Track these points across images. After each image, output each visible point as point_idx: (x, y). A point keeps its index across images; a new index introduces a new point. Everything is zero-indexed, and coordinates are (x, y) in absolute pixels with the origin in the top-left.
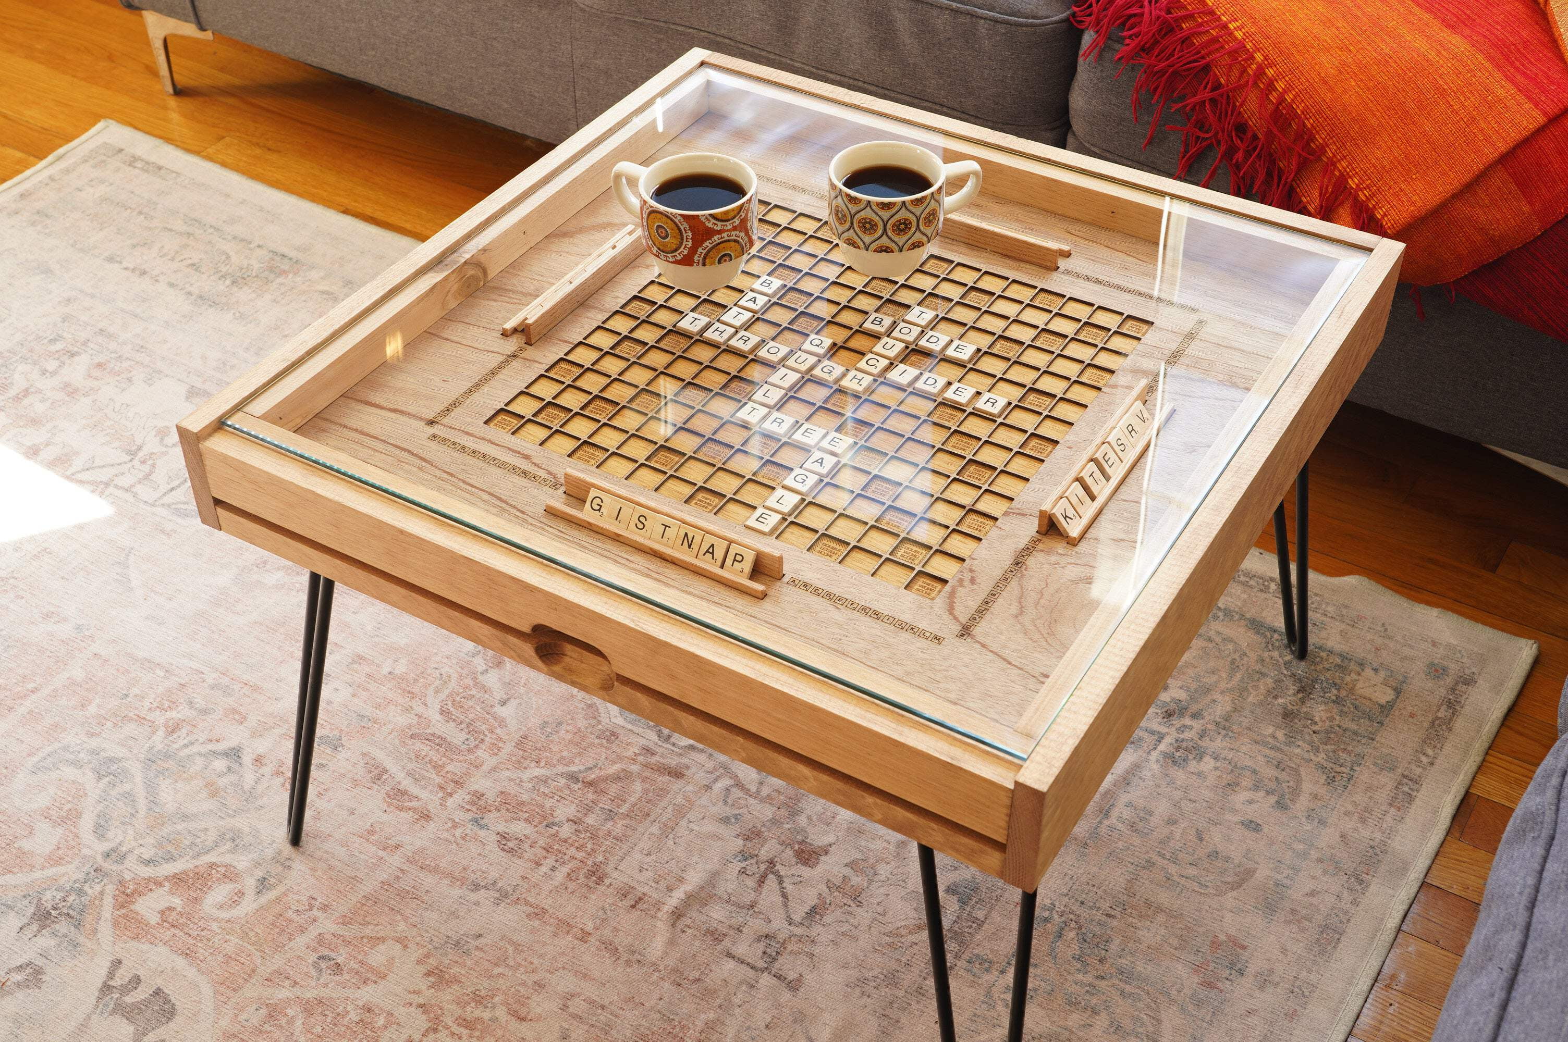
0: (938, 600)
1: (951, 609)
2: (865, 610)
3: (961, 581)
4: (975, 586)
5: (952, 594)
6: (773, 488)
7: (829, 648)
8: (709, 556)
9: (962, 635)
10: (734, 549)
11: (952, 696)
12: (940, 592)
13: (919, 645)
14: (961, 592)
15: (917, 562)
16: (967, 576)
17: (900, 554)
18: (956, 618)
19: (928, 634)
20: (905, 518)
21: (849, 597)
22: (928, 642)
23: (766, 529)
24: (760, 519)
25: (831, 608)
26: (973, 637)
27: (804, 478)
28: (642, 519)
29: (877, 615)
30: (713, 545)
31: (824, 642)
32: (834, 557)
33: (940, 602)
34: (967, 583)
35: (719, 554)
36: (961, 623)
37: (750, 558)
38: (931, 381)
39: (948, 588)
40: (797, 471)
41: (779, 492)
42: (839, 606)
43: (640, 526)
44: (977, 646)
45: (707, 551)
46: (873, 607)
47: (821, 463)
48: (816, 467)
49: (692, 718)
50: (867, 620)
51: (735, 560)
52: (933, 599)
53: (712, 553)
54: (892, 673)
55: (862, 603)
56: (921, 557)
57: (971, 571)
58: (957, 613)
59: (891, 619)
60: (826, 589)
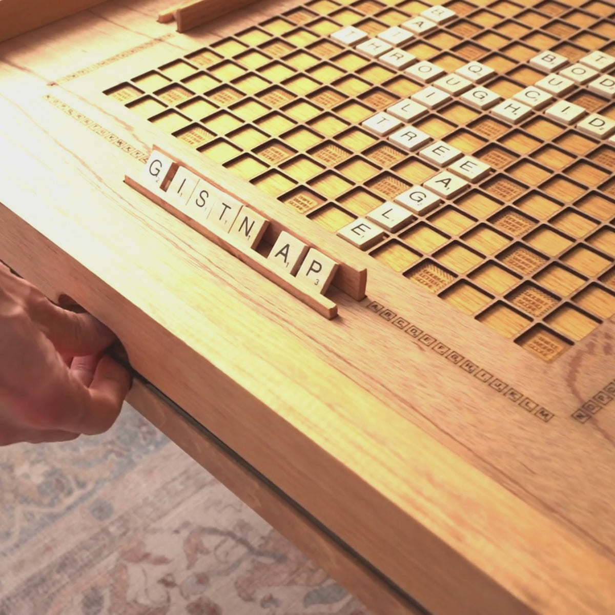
0: (555, 364)
1: (570, 380)
2: (455, 358)
3: (591, 346)
4: (609, 356)
5: (576, 362)
6: (383, 201)
7: (396, 395)
8: (281, 257)
9: (580, 416)
10: (313, 255)
11: (549, 498)
12: (560, 354)
13: (516, 417)
14: (588, 361)
15: (537, 313)
16: (601, 342)
17: (518, 299)
18: (575, 392)
19: (532, 405)
20: (534, 260)
21: (440, 338)
22: (530, 416)
23: (361, 241)
24: (357, 230)
25: (413, 347)
26: (595, 422)
27: (422, 196)
28: (204, 195)
29: (469, 367)
30: (288, 246)
31: (390, 386)
32: (435, 288)
33: (558, 368)
34: (599, 350)
35: (293, 257)
36: (581, 400)
37: (328, 267)
38: (598, 122)
39: (572, 351)
40: (417, 188)
41: (389, 205)
42: (425, 347)
43: (201, 202)
44: (599, 436)
45: (280, 252)
46: (468, 356)
47: (447, 184)
48: (441, 188)
49: (207, 444)
50: (452, 369)
51: (311, 269)
52: (551, 361)
53: (286, 255)
54: (471, 447)
55: (453, 349)
56: (544, 308)
57: (608, 336)
58: (577, 385)
59: (487, 377)
60: (413, 322)
